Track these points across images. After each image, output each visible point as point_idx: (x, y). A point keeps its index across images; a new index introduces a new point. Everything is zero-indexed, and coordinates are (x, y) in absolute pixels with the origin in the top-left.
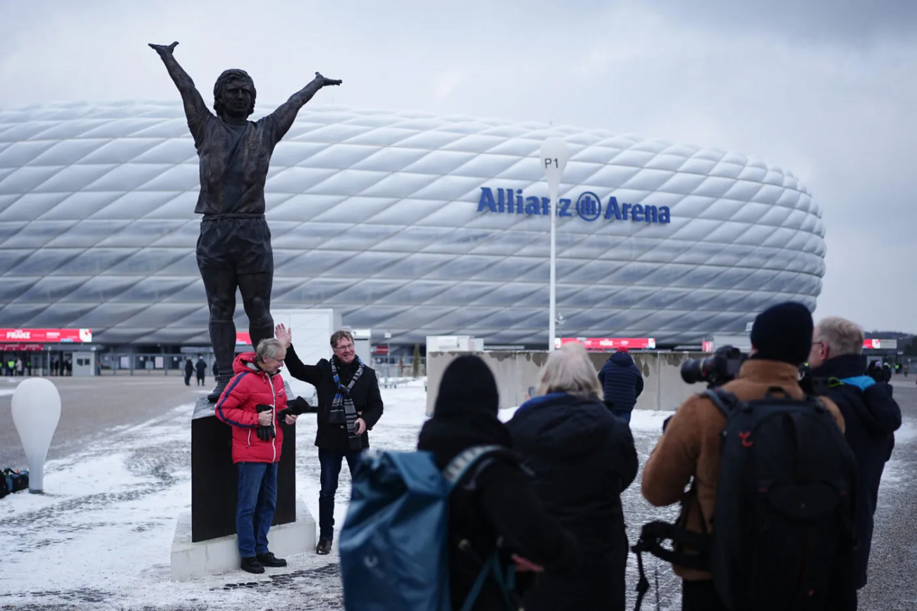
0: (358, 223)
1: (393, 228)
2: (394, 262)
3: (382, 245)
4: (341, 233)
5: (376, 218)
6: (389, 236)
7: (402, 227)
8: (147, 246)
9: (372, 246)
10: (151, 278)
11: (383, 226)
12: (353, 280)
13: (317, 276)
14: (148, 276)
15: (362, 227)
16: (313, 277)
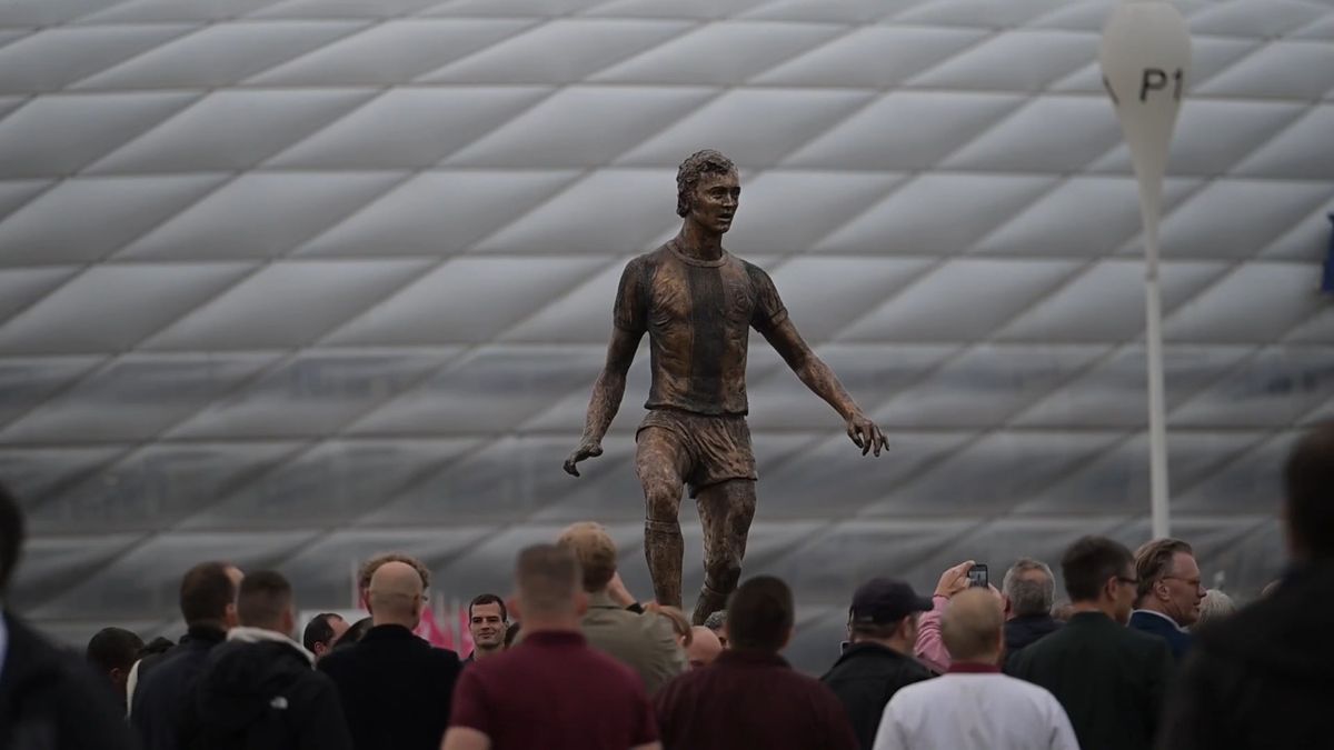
2: (1077, 466)
3: (1042, 410)
4: (924, 377)
5: (1022, 323)
7: (1098, 350)
8: (333, 435)
9: (1013, 414)
10: (342, 537)
11: (1043, 350)
13: (852, 516)
14: (330, 529)
16: (839, 519)
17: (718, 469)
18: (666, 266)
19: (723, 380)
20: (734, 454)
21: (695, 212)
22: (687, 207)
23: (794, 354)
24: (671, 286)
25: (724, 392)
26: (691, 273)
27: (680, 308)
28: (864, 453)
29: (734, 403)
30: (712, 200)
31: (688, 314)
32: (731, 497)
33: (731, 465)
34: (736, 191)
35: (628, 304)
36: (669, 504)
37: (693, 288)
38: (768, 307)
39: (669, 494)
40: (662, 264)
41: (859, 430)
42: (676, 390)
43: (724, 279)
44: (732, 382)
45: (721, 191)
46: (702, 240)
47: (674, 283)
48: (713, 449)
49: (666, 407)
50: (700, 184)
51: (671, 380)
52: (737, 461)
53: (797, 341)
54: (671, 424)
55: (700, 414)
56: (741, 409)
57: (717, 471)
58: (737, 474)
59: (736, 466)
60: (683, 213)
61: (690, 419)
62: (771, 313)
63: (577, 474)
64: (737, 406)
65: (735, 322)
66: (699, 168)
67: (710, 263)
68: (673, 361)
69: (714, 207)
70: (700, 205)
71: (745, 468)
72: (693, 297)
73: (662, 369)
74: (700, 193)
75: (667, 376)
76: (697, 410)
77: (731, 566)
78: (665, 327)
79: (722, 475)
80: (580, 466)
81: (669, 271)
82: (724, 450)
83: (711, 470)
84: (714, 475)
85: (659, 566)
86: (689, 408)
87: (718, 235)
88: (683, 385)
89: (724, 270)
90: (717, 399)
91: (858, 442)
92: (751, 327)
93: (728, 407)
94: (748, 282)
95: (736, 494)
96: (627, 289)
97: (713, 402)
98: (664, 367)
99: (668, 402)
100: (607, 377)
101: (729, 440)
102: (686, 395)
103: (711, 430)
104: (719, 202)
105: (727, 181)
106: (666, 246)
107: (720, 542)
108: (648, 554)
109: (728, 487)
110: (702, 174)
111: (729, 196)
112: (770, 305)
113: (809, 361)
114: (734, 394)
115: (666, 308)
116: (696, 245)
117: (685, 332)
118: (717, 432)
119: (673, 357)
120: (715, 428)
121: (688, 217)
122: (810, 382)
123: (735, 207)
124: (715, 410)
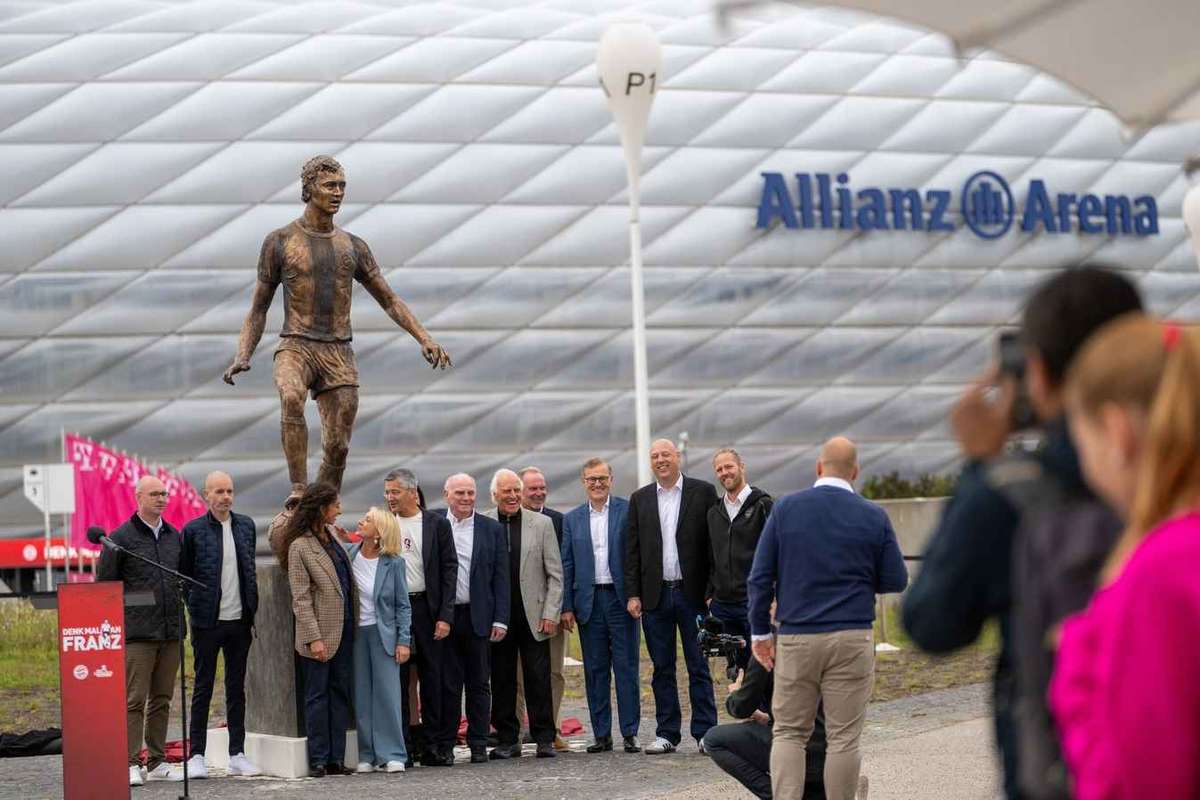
0: (505, 266)
1: (580, 274)
2: (582, 354)
3: (557, 314)
4: (471, 291)
5: (542, 252)
6: (568, 291)
7: (596, 271)
8: (43, 336)
9: (536, 317)
10: (52, 409)
11: (557, 271)
12: (492, 398)
14: (44, 404)
15: (514, 273)
16: (411, 394)
17: (332, 379)
18: (294, 237)
19: (335, 318)
20: (343, 368)
21: (314, 199)
22: (308, 195)
23: (383, 297)
24: (297, 250)
25: (336, 325)
26: (312, 242)
27: (304, 267)
28: (435, 367)
29: (342, 332)
30: (326, 191)
31: (310, 271)
32: (341, 399)
33: (340, 376)
34: (342, 184)
35: (267, 264)
36: (297, 404)
37: (313, 252)
38: (366, 265)
39: (297, 397)
40: (292, 235)
41: (430, 351)
42: (301, 324)
43: (335, 246)
44: (341, 318)
45: (332, 185)
46: (319, 218)
47: (300, 249)
48: (328, 366)
49: (294, 336)
50: (318, 178)
51: (299, 318)
52: (345, 374)
53: (386, 290)
54: (299, 349)
55: (319, 341)
56: (348, 337)
57: (331, 381)
58: (345, 383)
59: (344, 377)
60: (306, 200)
61: (312, 344)
62: (368, 270)
63: (233, 384)
64: (345, 334)
65: (344, 276)
66: (317, 169)
67: (325, 235)
68: (300, 304)
69: (327, 196)
70: (317, 194)
71: (350, 378)
72: (313, 258)
73: (292, 310)
74: (318, 186)
75: (296, 315)
76: (317, 338)
77: (341, 447)
78: (293, 280)
79: (335, 384)
80: (234, 378)
81: (295, 241)
82: (336, 366)
83: (326, 380)
84: (329, 383)
85: (290, 448)
86: (311, 337)
87: (330, 215)
88: (306, 320)
89: (334, 240)
90: (330, 331)
91: (429, 360)
92: (354, 280)
93: (339, 335)
94: (352, 248)
95: (343, 397)
96: (267, 252)
97: (328, 333)
98: (295, 308)
99: (296, 332)
100: (253, 315)
101: (338, 358)
102: (309, 328)
103: (326, 352)
104: (331, 192)
105: (337, 178)
106: (294, 223)
107: (333, 430)
108: (283, 440)
109: (338, 392)
110: (319, 173)
111: (338, 188)
112: (367, 263)
113: (395, 303)
114: (342, 326)
115: (295, 267)
116: (316, 222)
117: (308, 283)
118: (332, 355)
119: (299, 301)
120: (329, 351)
121: (310, 202)
122: (395, 317)
123: (342, 196)
124: (329, 338)
